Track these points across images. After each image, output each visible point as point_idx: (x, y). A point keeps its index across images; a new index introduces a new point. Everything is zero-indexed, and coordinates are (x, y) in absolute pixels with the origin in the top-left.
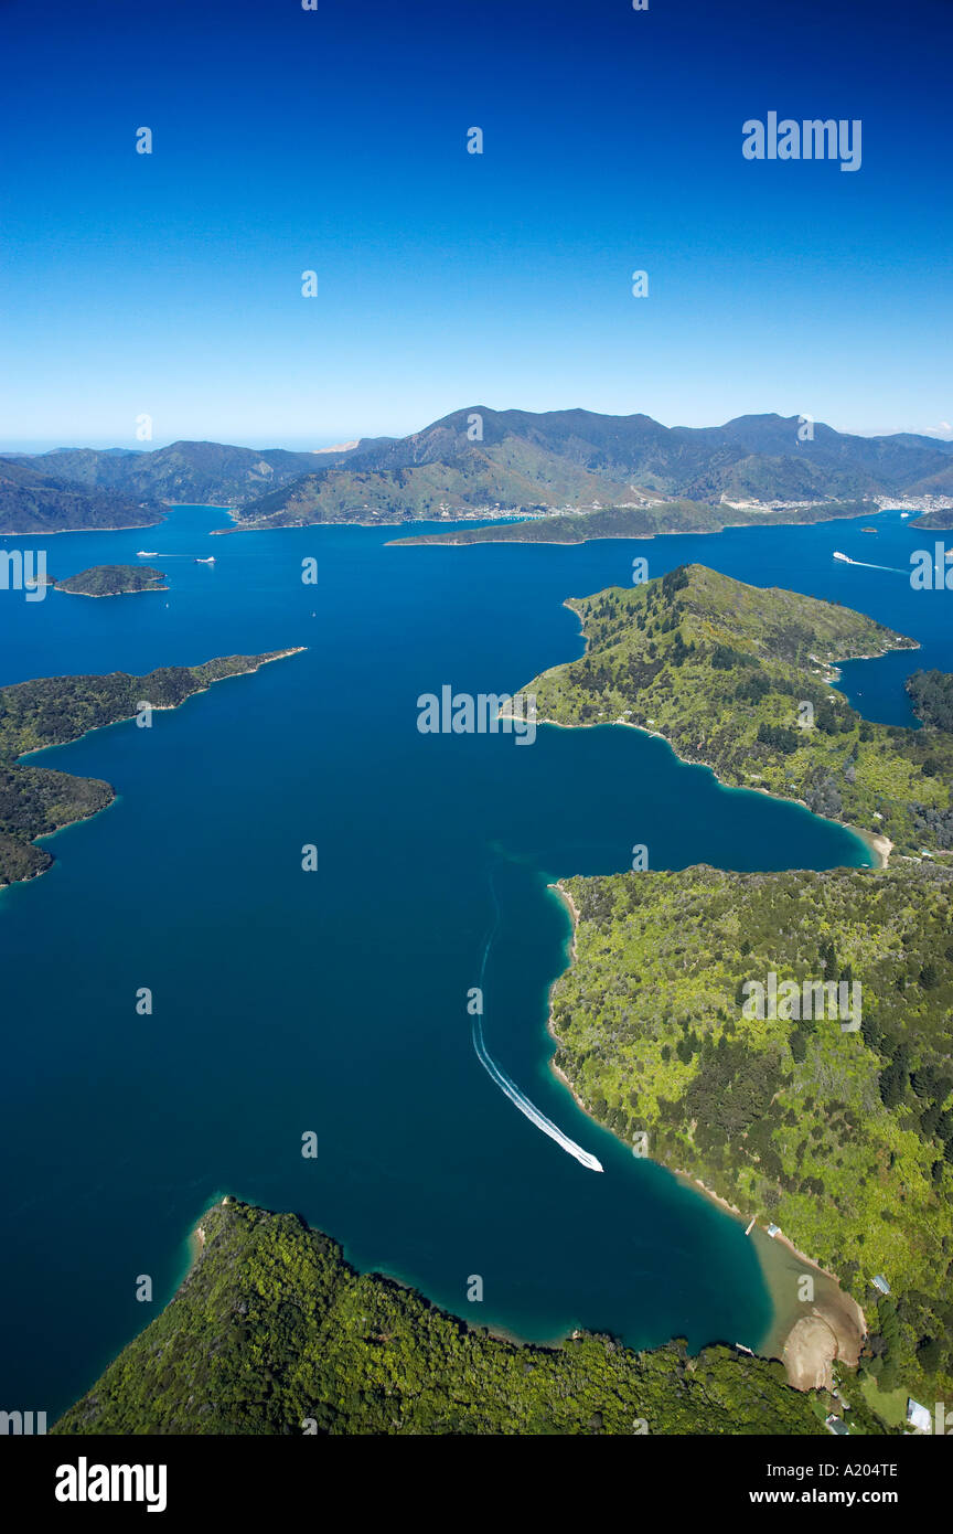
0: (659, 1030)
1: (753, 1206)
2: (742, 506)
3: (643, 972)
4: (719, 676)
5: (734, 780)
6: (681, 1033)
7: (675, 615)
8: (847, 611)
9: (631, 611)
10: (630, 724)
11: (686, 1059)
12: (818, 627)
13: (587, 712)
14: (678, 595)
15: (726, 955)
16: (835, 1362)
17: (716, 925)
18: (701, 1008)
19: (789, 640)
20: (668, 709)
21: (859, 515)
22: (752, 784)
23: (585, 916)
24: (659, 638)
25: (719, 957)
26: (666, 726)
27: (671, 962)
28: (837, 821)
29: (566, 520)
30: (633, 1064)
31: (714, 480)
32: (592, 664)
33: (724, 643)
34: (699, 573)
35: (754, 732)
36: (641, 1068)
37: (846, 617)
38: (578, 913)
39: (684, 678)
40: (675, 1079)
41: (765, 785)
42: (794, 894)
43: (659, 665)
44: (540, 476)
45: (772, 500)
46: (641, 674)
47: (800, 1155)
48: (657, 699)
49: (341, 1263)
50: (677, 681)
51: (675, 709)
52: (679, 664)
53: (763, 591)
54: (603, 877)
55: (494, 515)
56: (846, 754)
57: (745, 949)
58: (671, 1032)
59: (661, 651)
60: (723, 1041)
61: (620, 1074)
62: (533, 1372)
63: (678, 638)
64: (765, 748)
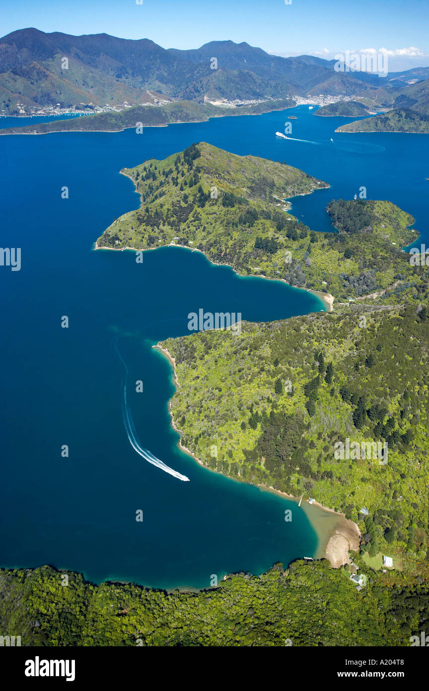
0: (238, 414)
1: (300, 492)
2: (217, 103)
3: (222, 385)
4: (228, 211)
5: (245, 272)
6: (250, 414)
7: (195, 176)
8: (290, 168)
9: (166, 174)
10: (178, 245)
11: (254, 427)
12: (276, 178)
13: (151, 240)
14: (196, 162)
15: (267, 368)
16: (349, 551)
17: (258, 353)
18: (258, 398)
19: (261, 187)
20: (200, 234)
21: (286, 108)
22: (256, 273)
23: (179, 360)
24: (187, 190)
25: (262, 370)
26: (201, 244)
27: (237, 377)
28: (304, 288)
29: (109, 115)
30: (226, 435)
31: (199, 85)
32: (150, 210)
33: (227, 191)
34: (205, 148)
35: (252, 243)
36: (231, 436)
37: (289, 172)
38: (174, 360)
39: (207, 214)
40: (250, 439)
41: (263, 273)
42: (297, 330)
43: (191, 207)
44: (85, 83)
45: (235, 99)
46: (180, 214)
47: (319, 461)
48: (193, 228)
49: (85, 582)
50: (203, 216)
51: (204, 234)
52: (203, 206)
53: (243, 157)
54: (186, 337)
55: (57, 112)
56: (304, 251)
57: (276, 363)
58: (244, 414)
59: (191, 199)
60: (272, 413)
61: (220, 442)
62: (210, 601)
63: (200, 190)
64: (260, 252)
